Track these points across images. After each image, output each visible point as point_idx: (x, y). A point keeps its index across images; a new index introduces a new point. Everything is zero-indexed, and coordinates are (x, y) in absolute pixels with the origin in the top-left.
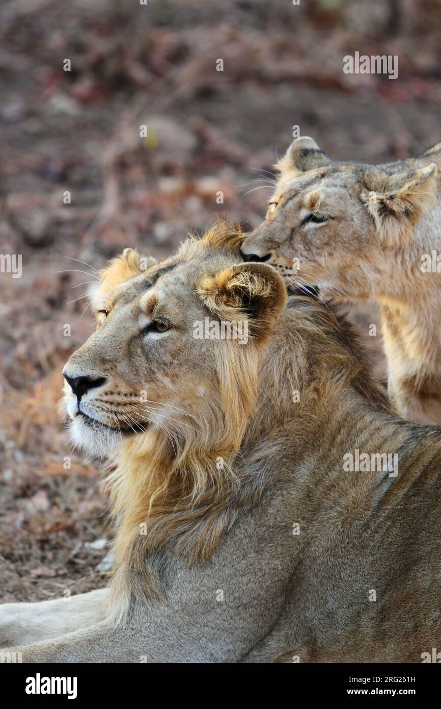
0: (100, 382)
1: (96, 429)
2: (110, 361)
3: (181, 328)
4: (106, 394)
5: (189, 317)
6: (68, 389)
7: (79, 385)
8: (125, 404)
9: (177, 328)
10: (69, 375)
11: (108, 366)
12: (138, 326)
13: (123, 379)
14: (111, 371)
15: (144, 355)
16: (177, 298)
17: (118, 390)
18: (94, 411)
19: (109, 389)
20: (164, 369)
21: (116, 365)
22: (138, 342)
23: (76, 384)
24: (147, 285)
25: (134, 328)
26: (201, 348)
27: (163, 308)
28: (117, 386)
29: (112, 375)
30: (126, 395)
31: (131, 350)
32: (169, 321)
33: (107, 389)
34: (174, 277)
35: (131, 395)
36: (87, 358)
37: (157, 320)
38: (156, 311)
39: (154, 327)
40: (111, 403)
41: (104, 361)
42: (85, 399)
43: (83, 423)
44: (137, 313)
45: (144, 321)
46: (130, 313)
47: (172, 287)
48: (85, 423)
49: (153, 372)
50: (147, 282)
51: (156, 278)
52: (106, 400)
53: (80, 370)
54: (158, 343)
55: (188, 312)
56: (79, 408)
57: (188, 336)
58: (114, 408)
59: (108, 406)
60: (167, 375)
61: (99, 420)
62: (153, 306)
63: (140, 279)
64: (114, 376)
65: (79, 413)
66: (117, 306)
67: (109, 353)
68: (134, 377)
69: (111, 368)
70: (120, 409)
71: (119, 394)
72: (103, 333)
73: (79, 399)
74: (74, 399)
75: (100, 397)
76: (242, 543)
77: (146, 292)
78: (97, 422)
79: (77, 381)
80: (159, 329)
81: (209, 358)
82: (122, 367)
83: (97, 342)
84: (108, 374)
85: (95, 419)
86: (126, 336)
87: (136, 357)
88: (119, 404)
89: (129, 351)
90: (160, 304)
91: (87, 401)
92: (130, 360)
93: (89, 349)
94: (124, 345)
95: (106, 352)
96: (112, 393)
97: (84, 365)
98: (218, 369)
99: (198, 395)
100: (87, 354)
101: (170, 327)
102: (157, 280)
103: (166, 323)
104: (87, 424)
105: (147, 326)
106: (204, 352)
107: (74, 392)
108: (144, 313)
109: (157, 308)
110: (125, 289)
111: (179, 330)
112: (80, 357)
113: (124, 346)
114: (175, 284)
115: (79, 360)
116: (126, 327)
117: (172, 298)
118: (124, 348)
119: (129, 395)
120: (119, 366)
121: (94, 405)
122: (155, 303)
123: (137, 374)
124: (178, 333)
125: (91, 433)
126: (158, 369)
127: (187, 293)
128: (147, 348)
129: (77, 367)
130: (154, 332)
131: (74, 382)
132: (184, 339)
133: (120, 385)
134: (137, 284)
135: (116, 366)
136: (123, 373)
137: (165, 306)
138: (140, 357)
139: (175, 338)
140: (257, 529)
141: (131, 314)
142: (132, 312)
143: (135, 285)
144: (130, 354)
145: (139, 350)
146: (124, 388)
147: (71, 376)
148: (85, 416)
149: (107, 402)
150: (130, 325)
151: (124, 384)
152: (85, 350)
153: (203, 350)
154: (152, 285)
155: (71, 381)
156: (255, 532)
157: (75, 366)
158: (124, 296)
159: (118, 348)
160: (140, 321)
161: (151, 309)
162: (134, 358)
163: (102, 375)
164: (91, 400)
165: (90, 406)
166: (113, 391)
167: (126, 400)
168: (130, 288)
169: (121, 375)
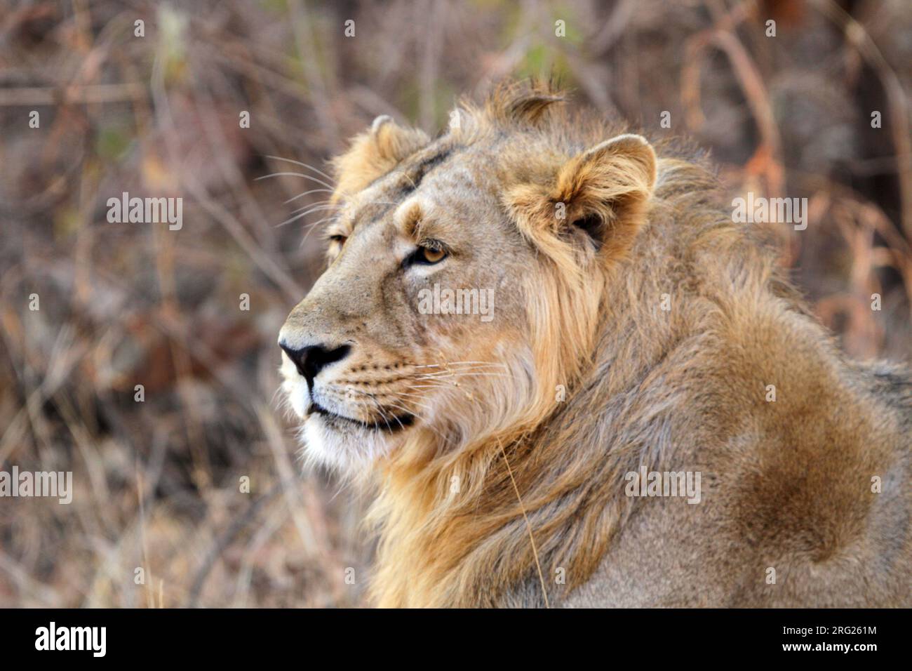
0: (341, 352)
1: (344, 431)
2: (355, 317)
3: (463, 254)
4: (354, 370)
5: (475, 236)
6: (289, 368)
7: (308, 360)
8: (390, 381)
9: (456, 254)
10: (289, 345)
11: (351, 326)
12: (394, 256)
13: (378, 342)
14: (357, 334)
15: (406, 302)
16: (456, 208)
17: (373, 361)
18: (336, 400)
19: (358, 362)
20: (439, 324)
21: (366, 322)
22: (396, 282)
23: (303, 359)
24: (406, 189)
25: (388, 261)
26: (500, 281)
27: (432, 225)
28: (370, 356)
29: (360, 340)
30: (387, 368)
31: (386, 297)
32: (443, 244)
33: (353, 363)
34: (452, 174)
35: (396, 366)
36: (317, 316)
37: (423, 244)
38: (420, 231)
39: (418, 257)
40: (366, 383)
41: (344, 318)
42: (319, 381)
43: (323, 426)
44: (390, 237)
45: (404, 248)
46: (380, 237)
47: (449, 191)
48: (327, 425)
49: (424, 330)
50: (405, 184)
51: (419, 176)
52: (356, 380)
53: (307, 336)
54: (427, 281)
55: (474, 229)
56: (312, 398)
57: (475, 266)
58: (371, 390)
59: (361, 388)
60: (445, 333)
61: (346, 415)
62: (415, 223)
63: (393, 180)
64: (363, 341)
65: (314, 408)
66: (358, 227)
67: (351, 305)
68: (396, 339)
69: (358, 328)
70: (383, 389)
71: (376, 367)
72: (339, 274)
73: (311, 384)
74: (303, 382)
75: (344, 377)
76: (654, 546)
77: (404, 200)
78: (342, 418)
79: (305, 354)
80: (430, 258)
81: (513, 295)
82: (375, 324)
83: (331, 289)
84: (354, 339)
85: (340, 413)
86: (375, 275)
87: (394, 307)
88: (379, 383)
89: (383, 298)
90: (427, 218)
91: (323, 386)
92: (386, 313)
93: (318, 301)
94: (375, 288)
95: (347, 303)
96: (363, 368)
97: (313, 327)
98: (529, 310)
99: (495, 354)
100: (316, 309)
101: (447, 253)
102: (421, 179)
103: (439, 248)
104: (330, 426)
105: (409, 255)
106: (506, 288)
107: (300, 373)
108: (402, 235)
109: (422, 225)
110: (372, 198)
111: (461, 257)
112: (306, 314)
113: (374, 291)
114: (455, 186)
115: (304, 320)
116: (375, 260)
117: (448, 207)
118: (374, 294)
119: (393, 368)
120: (369, 323)
121: (335, 391)
122: (419, 217)
123: (400, 334)
124: (459, 263)
125: (339, 438)
126: (430, 324)
127: (475, 198)
128: (410, 291)
129: (303, 331)
130: (422, 264)
131: (300, 357)
132: (470, 270)
133: (375, 353)
134: (389, 188)
135: (365, 325)
136: (377, 334)
137: (435, 221)
138: (401, 305)
139: (454, 271)
140: (676, 525)
141: (383, 237)
142: (383, 234)
143: (387, 190)
144: (385, 304)
145: (399, 295)
146: (382, 358)
147: (293, 347)
148: (324, 412)
149: (357, 383)
150: (381, 256)
151: (381, 352)
152: (312, 302)
153: (503, 284)
154: (414, 188)
155: (293, 355)
156: (673, 531)
157: (298, 330)
158: (371, 208)
159: (365, 294)
160: (396, 249)
161: (412, 228)
162: (391, 309)
163: (344, 341)
164: (330, 383)
165: (329, 393)
166: (364, 364)
167: (388, 374)
168: (380, 197)
169: (375, 338)
